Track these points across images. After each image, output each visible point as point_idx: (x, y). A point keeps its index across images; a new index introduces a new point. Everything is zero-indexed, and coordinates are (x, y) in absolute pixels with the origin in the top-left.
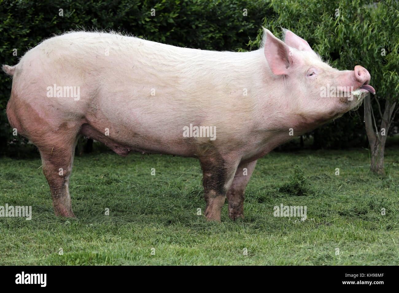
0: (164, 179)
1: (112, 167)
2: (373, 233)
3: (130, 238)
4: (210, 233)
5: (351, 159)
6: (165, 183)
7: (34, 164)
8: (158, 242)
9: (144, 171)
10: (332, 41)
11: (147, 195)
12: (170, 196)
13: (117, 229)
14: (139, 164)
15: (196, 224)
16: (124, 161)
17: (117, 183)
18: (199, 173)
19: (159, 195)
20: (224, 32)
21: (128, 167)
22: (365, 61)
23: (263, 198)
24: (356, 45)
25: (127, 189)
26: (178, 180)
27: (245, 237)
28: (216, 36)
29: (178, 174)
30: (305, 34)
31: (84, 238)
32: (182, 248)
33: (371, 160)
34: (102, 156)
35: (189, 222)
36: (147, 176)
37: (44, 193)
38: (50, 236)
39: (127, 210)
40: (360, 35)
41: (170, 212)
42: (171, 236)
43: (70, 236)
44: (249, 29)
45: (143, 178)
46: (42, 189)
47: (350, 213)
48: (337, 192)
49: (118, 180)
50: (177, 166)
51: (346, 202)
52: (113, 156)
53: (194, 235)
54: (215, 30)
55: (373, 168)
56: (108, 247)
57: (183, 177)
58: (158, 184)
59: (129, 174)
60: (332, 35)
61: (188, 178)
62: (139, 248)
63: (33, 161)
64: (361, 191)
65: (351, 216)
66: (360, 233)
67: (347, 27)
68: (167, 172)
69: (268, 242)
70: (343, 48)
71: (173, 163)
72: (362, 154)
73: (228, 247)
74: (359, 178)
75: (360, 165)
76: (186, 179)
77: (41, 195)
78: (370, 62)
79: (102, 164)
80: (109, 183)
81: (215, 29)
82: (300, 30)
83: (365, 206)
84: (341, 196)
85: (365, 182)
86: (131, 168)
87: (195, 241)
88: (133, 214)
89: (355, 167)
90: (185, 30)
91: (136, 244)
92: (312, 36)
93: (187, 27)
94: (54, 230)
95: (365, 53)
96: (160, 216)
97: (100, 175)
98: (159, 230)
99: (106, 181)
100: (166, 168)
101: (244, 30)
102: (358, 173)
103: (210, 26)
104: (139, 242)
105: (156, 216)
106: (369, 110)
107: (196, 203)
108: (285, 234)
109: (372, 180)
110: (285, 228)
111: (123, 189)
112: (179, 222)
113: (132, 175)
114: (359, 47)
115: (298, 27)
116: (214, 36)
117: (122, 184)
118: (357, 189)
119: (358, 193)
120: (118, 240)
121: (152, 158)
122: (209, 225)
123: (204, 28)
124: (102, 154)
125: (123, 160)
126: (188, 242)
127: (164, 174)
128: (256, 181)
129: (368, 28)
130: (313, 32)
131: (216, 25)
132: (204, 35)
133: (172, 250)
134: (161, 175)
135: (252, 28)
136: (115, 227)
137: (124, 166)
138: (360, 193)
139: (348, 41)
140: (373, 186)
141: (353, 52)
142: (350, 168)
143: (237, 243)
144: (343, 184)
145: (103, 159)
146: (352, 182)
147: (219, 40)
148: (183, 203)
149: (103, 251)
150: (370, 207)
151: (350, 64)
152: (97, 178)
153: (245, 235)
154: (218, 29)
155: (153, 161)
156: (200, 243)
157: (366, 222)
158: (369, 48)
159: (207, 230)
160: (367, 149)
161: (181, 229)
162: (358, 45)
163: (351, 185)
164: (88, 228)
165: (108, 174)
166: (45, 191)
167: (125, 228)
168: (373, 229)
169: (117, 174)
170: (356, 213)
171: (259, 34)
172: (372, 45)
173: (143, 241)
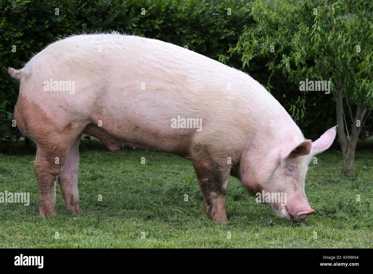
0: (147, 177)
1: (98, 163)
2: (340, 231)
3: (110, 232)
4: (187, 228)
5: (324, 161)
6: (147, 180)
7: (24, 160)
8: (137, 236)
9: (128, 168)
10: (308, 49)
11: (129, 191)
12: (151, 193)
13: (99, 223)
14: (123, 161)
15: (174, 220)
16: (110, 158)
17: (101, 179)
18: (180, 171)
19: (140, 192)
20: (206, 38)
21: (113, 164)
22: (339, 69)
23: (238, 196)
24: (330, 53)
25: (111, 185)
26: (160, 177)
27: (219, 233)
28: (199, 42)
29: (160, 172)
30: (283, 42)
31: (67, 231)
32: (159, 242)
33: (343, 162)
34: (89, 153)
35: (167, 218)
36: (131, 173)
37: (33, 188)
38: (35, 228)
39: (110, 205)
40: (335, 44)
41: (150, 208)
42: (149, 231)
43: (54, 229)
44: (230, 36)
45: (126, 175)
46: (30, 184)
47: (320, 213)
48: (309, 192)
49: (103, 177)
50: (160, 164)
51: (317, 202)
52: (99, 153)
53: (172, 230)
54: (198, 37)
55: (344, 170)
56: (89, 240)
57: (164, 175)
58: (140, 181)
59: (113, 171)
60: (308, 43)
61: (169, 176)
62: (118, 242)
63: (23, 157)
64: (331, 191)
65: (321, 215)
66: (328, 232)
67: (322, 36)
68: (150, 170)
69: (240, 238)
70: (318, 56)
71: (156, 161)
72: (335, 156)
73: (203, 242)
74: (330, 179)
75: (332, 166)
76: (167, 177)
77: (29, 190)
78: (343, 70)
79: (89, 161)
80: (94, 179)
81: (198, 35)
82: (278, 38)
83: (335, 205)
84: (312, 195)
85: (336, 183)
86: (116, 165)
87: (172, 236)
88: (115, 209)
89: (328, 169)
90: (170, 36)
91: (116, 237)
92: (289, 44)
93: (172, 33)
94: (39, 222)
95: (339, 62)
96: (140, 211)
97: (86, 171)
98: (138, 225)
99: (92, 177)
100: (149, 166)
101: (225, 38)
102: (329, 174)
103: (194, 33)
104: (119, 236)
105: (137, 211)
106: (341, 115)
107: (175, 200)
108: (257, 230)
109: (343, 181)
110: (258, 225)
111: (107, 185)
112: (158, 217)
113: (117, 172)
114: (333, 56)
115: (276, 35)
116: (197, 42)
117: (107, 180)
118: (328, 190)
119: (329, 194)
120: (99, 233)
121: (136, 156)
122: (186, 221)
123: (188, 35)
124: (89, 151)
125: (108, 158)
126: (165, 237)
127: (147, 171)
128: (233, 180)
129: (342, 38)
130: (290, 40)
131: (199, 32)
132: (188, 41)
133: (149, 244)
134: (143, 172)
135: (233, 35)
136: (97, 221)
137: (109, 163)
138: (330, 193)
139: (323, 49)
140: (343, 187)
141: (327, 60)
142: (323, 169)
143: (211, 239)
144: (315, 185)
145: (90, 156)
146: (323, 182)
147: (202, 46)
148: (163, 200)
149: (84, 244)
150: (339, 207)
151: (324, 71)
152: (83, 174)
153: (220, 231)
154: (201, 35)
155: (137, 158)
156: (177, 238)
157: (334, 221)
158: (343, 57)
159: (184, 226)
160: (338, 152)
161: (160, 224)
162: (332, 53)
163: (323, 185)
164: (71, 221)
165: (94, 171)
166: (33, 185)
167: (106, 222)
168: (340, 228)
169: (102, 171)
170: (325, 212)
171: (239, 40)
172: (346, 55)
173: (123, 235)
